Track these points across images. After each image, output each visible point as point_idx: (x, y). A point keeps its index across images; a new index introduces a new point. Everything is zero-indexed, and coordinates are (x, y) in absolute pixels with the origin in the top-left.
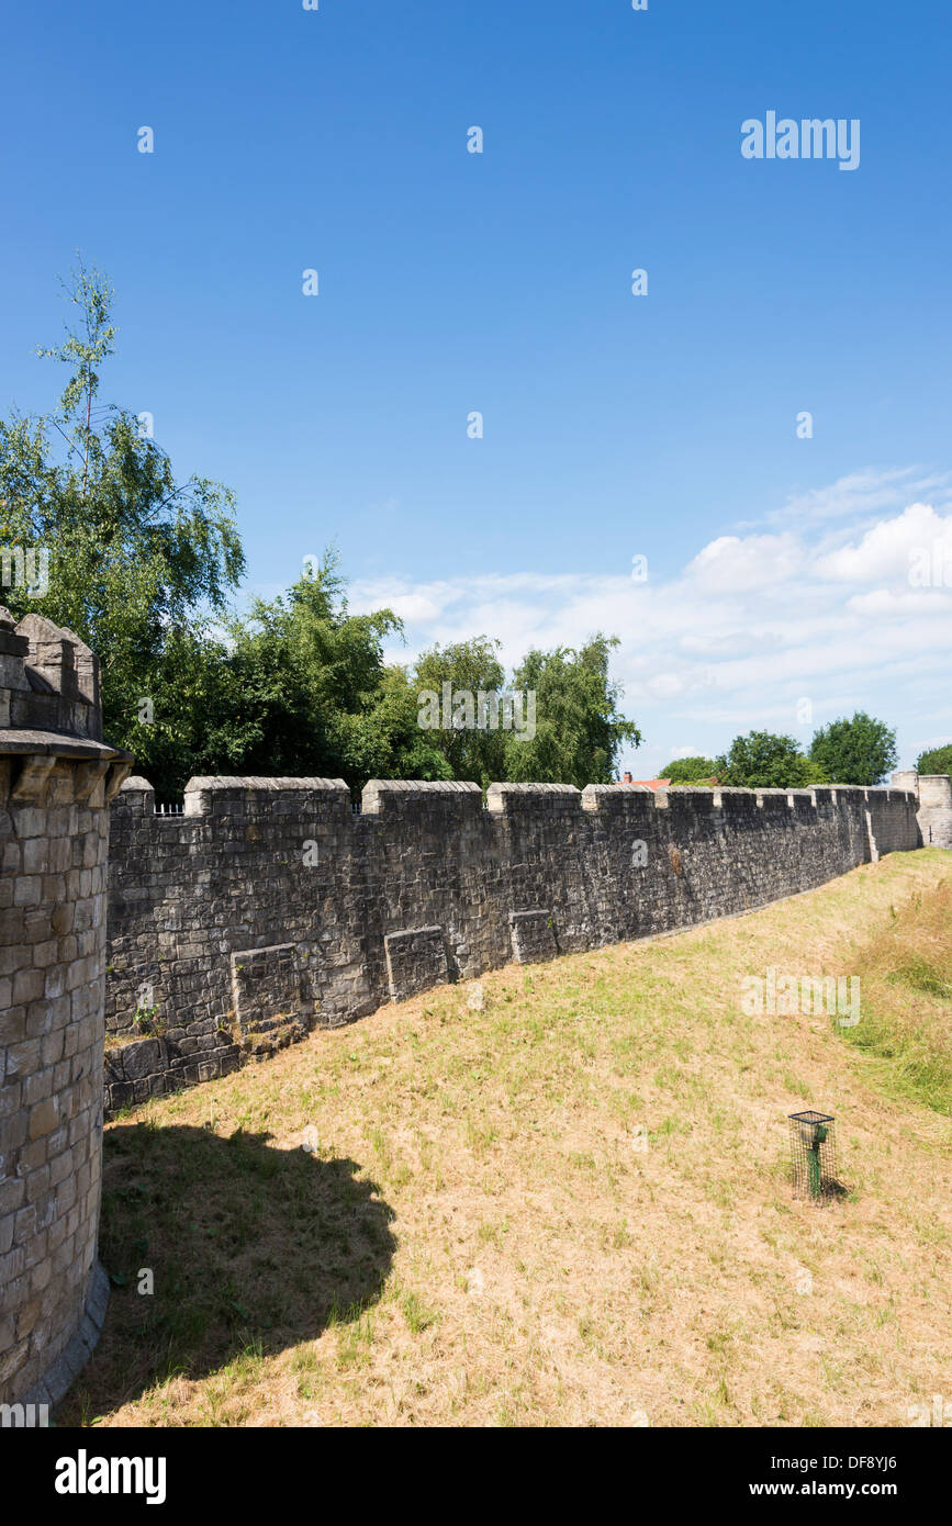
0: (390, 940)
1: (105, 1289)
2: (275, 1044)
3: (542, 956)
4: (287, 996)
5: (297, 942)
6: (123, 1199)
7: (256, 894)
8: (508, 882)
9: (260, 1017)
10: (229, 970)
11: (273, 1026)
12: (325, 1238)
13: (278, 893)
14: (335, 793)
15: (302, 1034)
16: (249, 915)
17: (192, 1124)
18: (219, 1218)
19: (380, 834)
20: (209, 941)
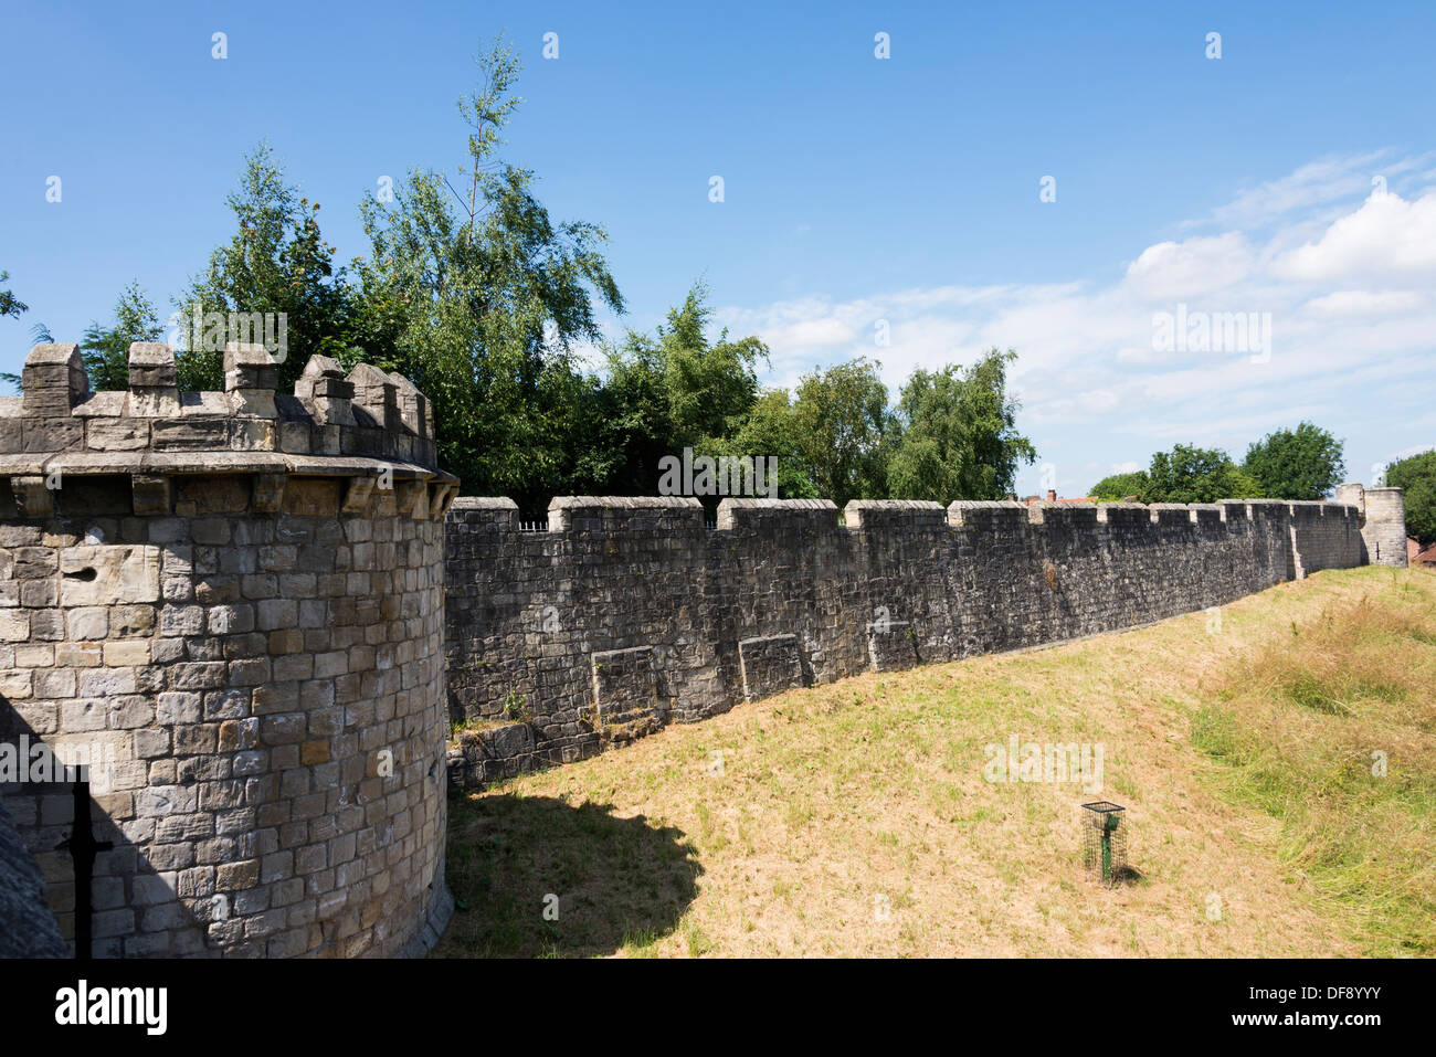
0: (744, 646)
1: (449, 910)
2: (632, 734)
3: (900, 665)
4: (644, 692)
5: (654, 645)
6: (481, 848)
7: (614, 601)
8: (866, 594)
9: (619, 709)
10: (590, 669)
11: (630, 718)
12: (638, 885)
13: (635, 601)
14: (689, 511)
15: (658, 727)
16: (607, 620)
17: (550, 796)
18: (555, 866)
19: (733, 548)
20: (571, 642)
